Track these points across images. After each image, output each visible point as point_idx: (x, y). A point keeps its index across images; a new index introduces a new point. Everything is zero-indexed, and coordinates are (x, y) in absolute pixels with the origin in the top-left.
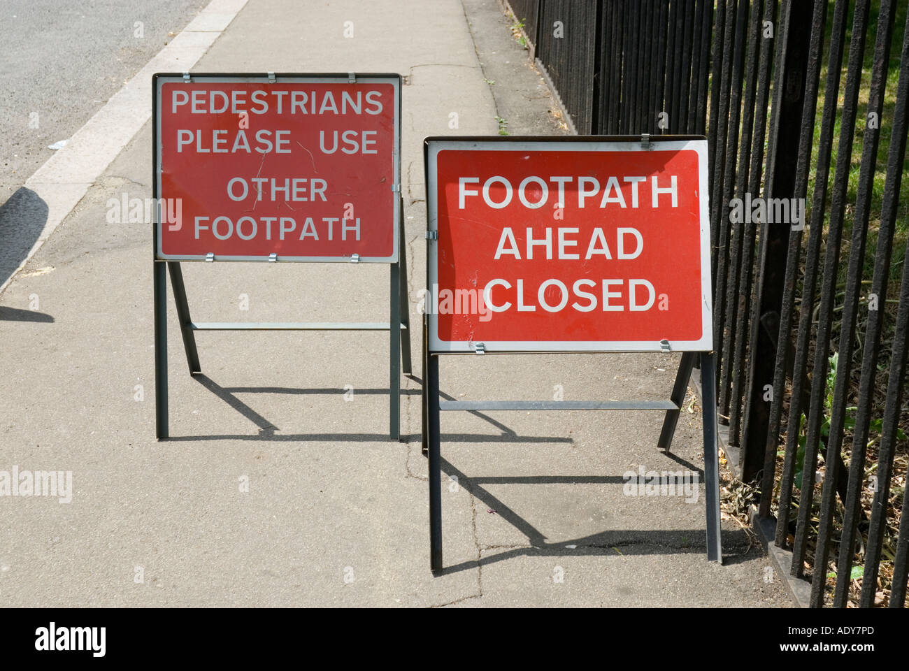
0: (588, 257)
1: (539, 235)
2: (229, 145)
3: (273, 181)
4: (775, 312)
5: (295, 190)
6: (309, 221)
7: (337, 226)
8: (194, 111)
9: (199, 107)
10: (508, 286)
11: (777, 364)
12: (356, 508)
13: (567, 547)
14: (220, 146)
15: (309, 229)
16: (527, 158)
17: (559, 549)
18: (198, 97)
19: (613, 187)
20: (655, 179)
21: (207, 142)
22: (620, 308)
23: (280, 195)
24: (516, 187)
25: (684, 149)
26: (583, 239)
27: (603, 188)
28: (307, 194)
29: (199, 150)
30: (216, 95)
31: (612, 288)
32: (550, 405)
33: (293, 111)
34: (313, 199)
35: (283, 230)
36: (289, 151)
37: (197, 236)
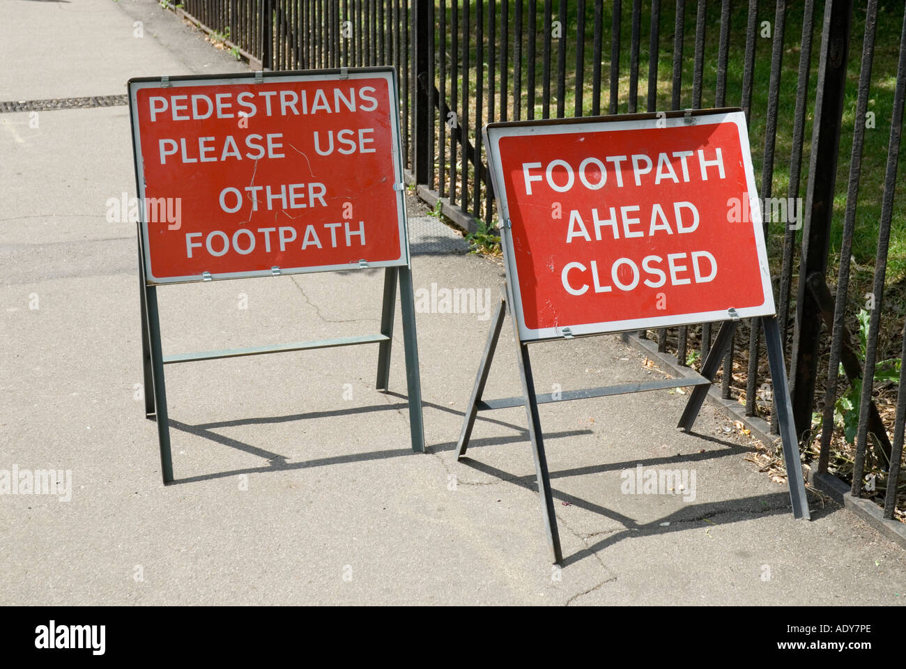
0: (652, 233)
1: (604, 215)
2: (218, 153)
3: (269, 188)
4: (819, 273)
5: (293, 196)
6: (310, 228)
7: (340, 232)
8: (176, 118)
9: (180, 113)
10: (583, 268)
11: (835, 320)
12: (432, 520)
13: (661, 525)
14: (208, 154)
15: (311, 238)
16: (582, 139)
17: (653, 528)
18: (179, 103)
19: (664, 164)
20: (701, 153)
21: (193, 151)
22: (687, 281)
23: (277, 203)
24: (576, 170)
25: (724, 121)
26: (645, 215)
27: (655, 165)
28: (306, 200)
29: (185, 160)
30: (198, 100)
31: (678, 262)
32: (593, 393)
33: (284, 113)
34: (312, 204)
35: (283, 241)
36: (282, 156)
37: (190, 255)
